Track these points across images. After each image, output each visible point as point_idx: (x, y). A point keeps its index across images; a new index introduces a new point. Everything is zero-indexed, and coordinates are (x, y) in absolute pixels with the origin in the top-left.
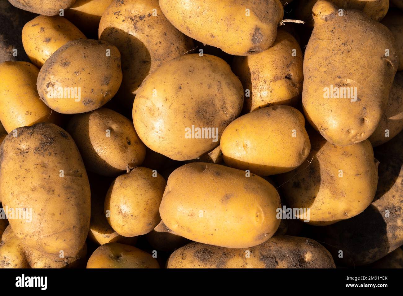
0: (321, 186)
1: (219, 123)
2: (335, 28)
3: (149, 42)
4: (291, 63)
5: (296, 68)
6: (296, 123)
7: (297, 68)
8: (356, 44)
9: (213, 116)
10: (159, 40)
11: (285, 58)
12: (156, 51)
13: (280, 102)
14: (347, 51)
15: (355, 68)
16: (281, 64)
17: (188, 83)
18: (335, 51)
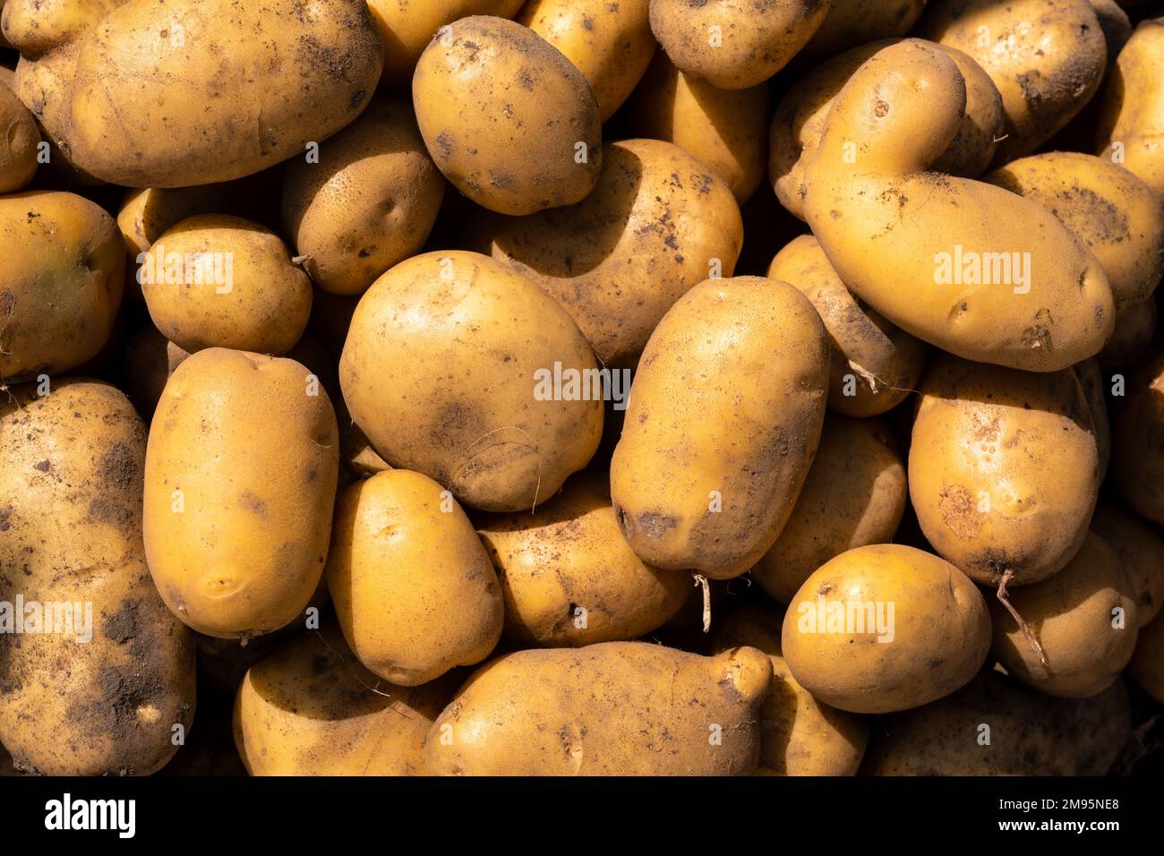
0: (324, 722)
1: (440, 461)
2: (703, 705)
3: (617, 265)
4: (611, 614)
5: (599, 626)
6: (461, 644)
7: (599, 629)
8: (669, 761)
9: (453, 444)
10: (624, 289)
11: (619, 598)
12: (598, 287)
13: (513, 598)
14: (650, 742)
16: (602, 589)
17: (521, 375)
18: (647, 713)
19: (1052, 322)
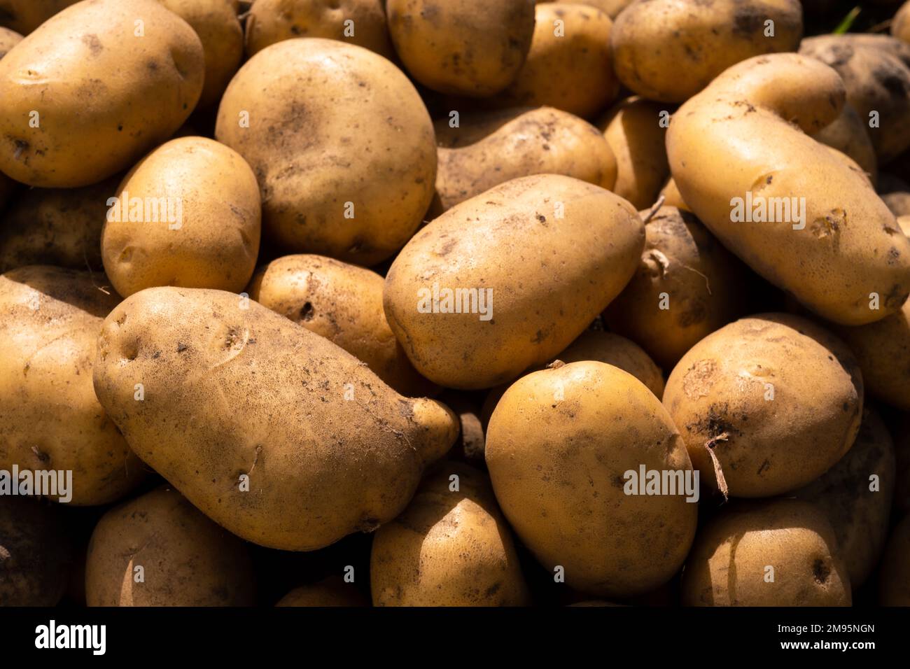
2: (374, 395)
9: (283, 144)
11: (351, 319)
14: (307, 380)
15: (259, 376)
16: (342, 303)
17: (366, 101)
18: (318, 364)
19: (846, 224)
